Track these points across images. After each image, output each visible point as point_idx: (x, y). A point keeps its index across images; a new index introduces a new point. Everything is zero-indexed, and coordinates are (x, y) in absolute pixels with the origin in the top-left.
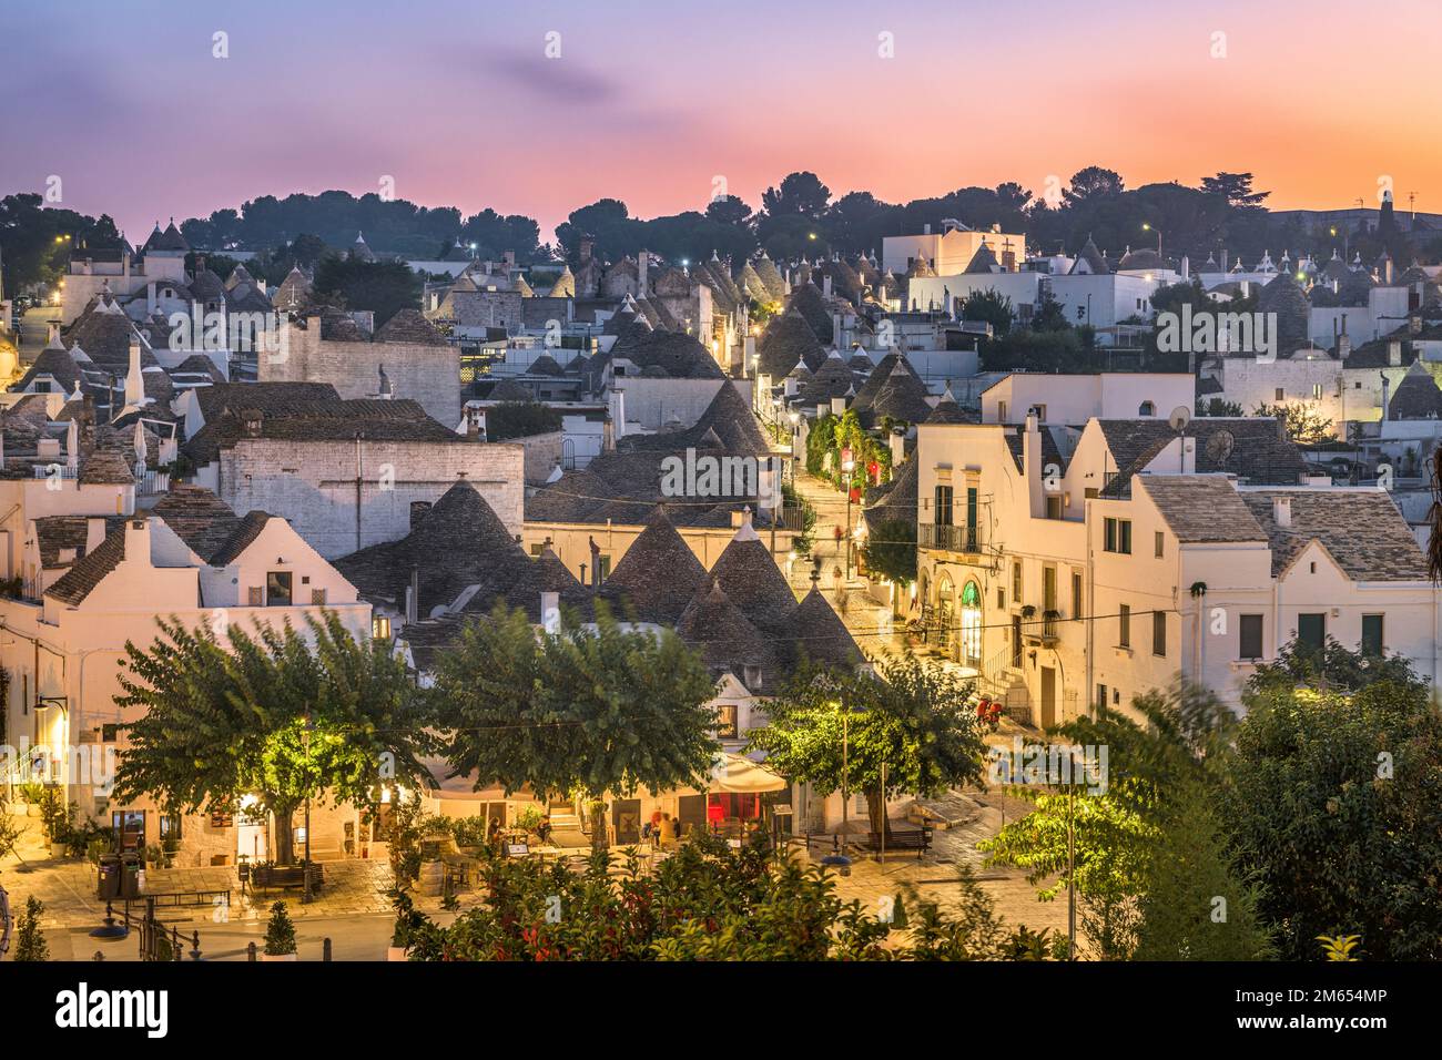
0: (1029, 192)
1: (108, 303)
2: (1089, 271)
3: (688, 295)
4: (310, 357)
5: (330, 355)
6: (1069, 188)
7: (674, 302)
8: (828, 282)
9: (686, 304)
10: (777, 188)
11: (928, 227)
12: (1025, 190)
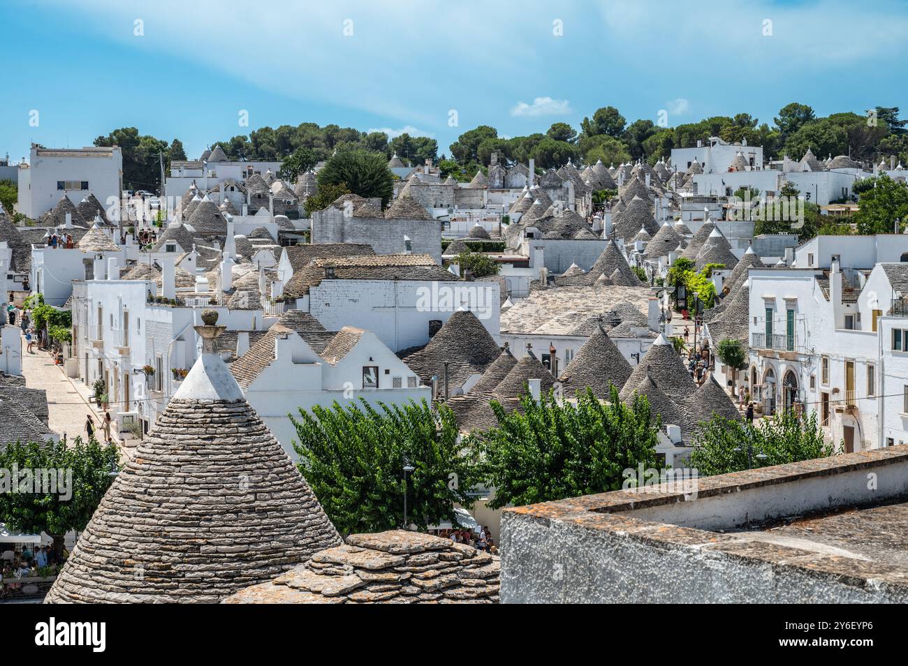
0: (757, 120)
1: (201, 195)
2: (810, 170)
3: (561, 186)
4: (346, 227)
5: (358, 226)
6: (779, 118)
7: (552, 191)
8: (648, 178)
9: (559, 192)
10: (591, 119)
11: (699, 143)
12: (752, 120)
